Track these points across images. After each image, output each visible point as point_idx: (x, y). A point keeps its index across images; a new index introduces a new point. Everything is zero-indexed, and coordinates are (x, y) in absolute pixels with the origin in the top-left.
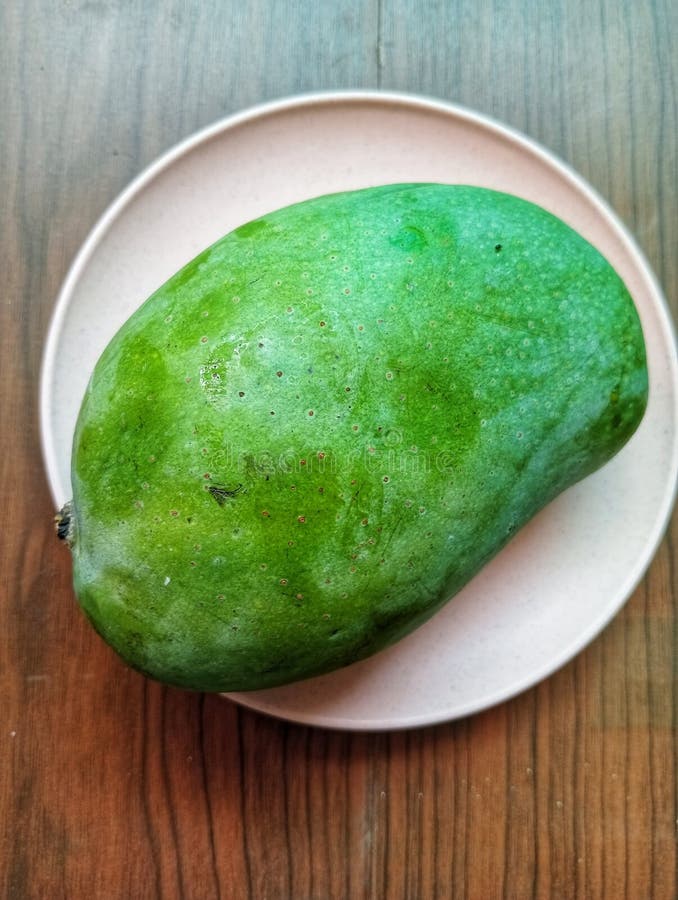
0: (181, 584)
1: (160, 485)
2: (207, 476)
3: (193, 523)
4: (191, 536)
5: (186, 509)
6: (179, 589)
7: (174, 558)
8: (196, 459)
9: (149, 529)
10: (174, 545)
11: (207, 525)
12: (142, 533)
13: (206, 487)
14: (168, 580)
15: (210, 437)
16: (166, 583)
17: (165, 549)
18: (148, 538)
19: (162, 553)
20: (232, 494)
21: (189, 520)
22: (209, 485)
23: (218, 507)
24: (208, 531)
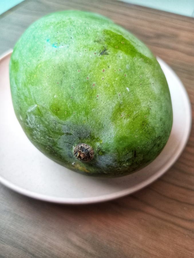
0: (131, 85)
1: (90, 71)
2: (95, 54)
3: (110, 66)
4: (115, 69)
5: (104, 66)
6: (132, 87)
7: (121, 80)
8: (87, 54)
9: (105, 84)
10: (115, 77)
11: (113, 62)
12: (106, 88)
13: (99, 55)
14: (127, 89)
15: (81, 48)
16: (128, 90)
17: (116, 82)
18: (109, 86)
19: (117, 84)
20: (105, 50)
21: (108, 67)
22: (99, 54)
23: (108, 56)
24: (115, 63)
